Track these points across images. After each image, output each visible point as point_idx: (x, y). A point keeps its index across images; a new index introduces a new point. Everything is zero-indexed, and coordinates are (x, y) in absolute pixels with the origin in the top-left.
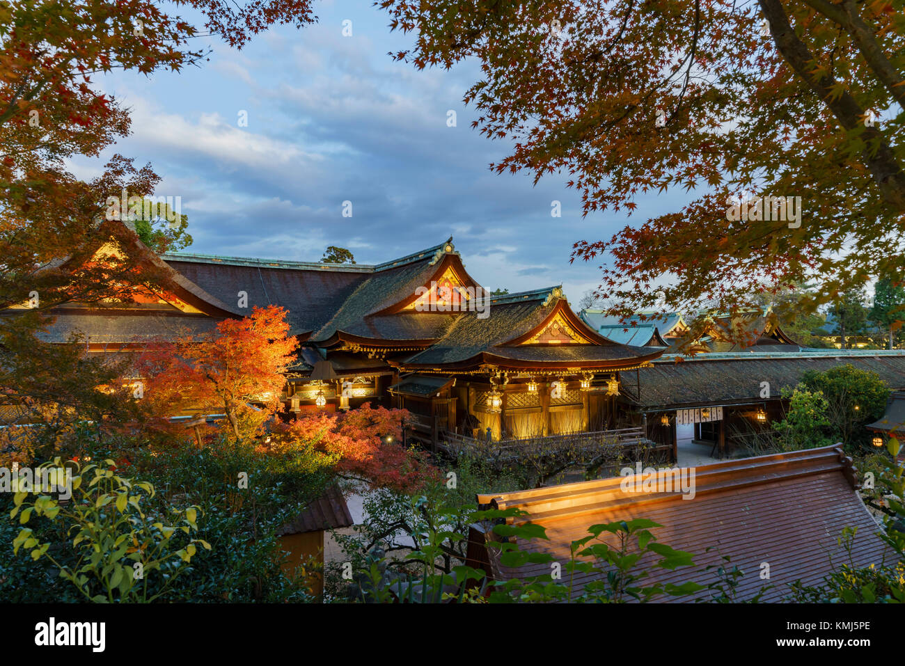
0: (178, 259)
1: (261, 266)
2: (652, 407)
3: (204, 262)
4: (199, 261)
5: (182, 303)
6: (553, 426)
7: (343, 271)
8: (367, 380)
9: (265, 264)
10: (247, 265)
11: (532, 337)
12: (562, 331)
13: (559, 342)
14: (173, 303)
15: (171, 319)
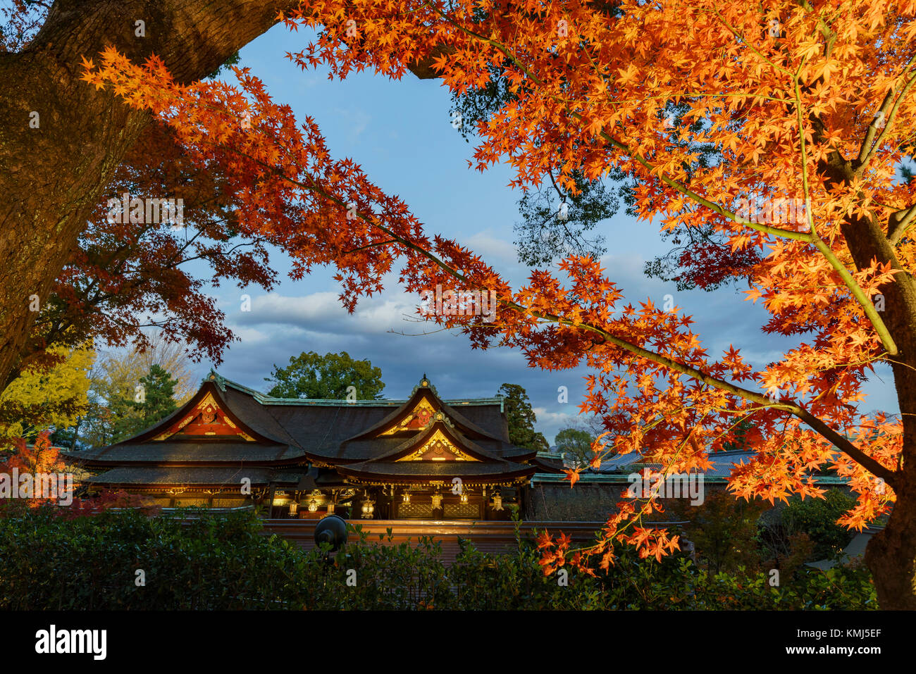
0: (287, 404)
1: (343, 406)
3: (303, 405)
4: (300, 404)
5: (246, 435)
10: (333, 405)
11: (413, 455)
12: (446, 449)
13: (444, 459)
14: (241, 434)
15: (234, 445)
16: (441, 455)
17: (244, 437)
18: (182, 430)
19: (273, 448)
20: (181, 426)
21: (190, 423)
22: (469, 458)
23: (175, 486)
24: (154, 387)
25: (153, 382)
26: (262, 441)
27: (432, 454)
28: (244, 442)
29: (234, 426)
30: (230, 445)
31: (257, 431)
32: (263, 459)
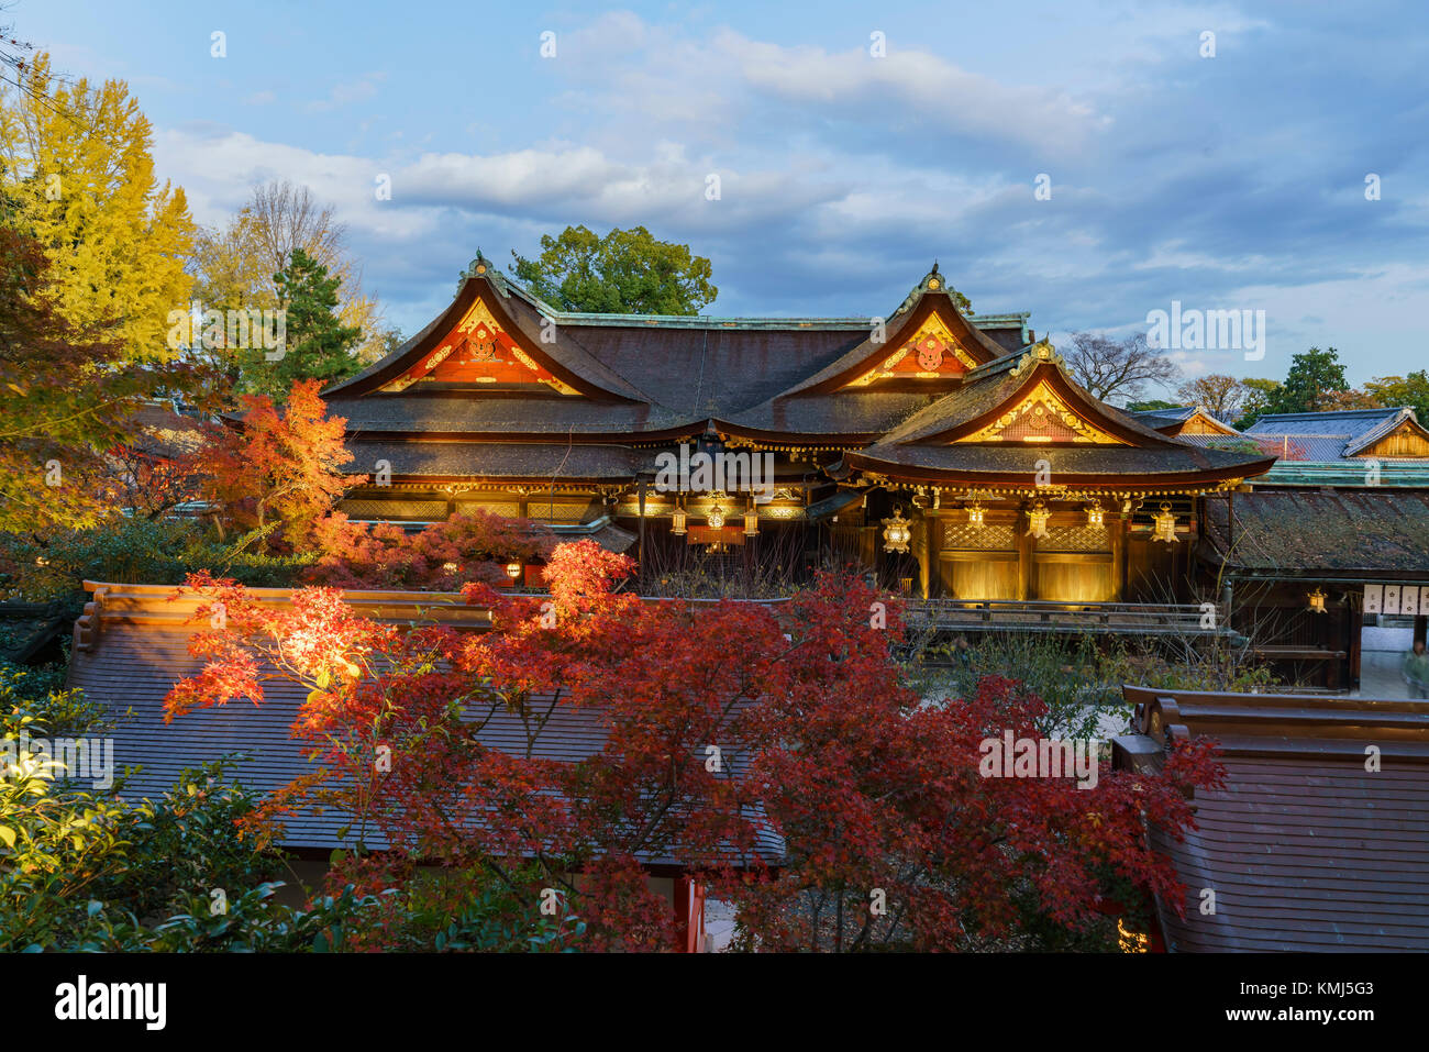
0: (602, 324)
1: (711, 327)
2: (1263, 571)
3: (634, 325)
4: (629, 325)
5: (560, 382)
6: (1042, 587)
7: (833, 329)
8: (794, 494)
9: (716, 324)
10: (692, 326)
11: (984, 430)
12: (1055, 420)
13: (1048, 439)
14: (549, 382)
15: (542, 403)
16: (1044, 431)
17: (555, 386)
18: (432, 373)
19: (620, 409)
20: (430, 366)
21: (445, 360)
22: (1107, 439)
23: (458, 479)
24: (301, 291)
25: (300, 282)
26: (593, 395)
27: (1025, 428)
28: (557, 397)
29: (533, 366)
30: (532, 402)
31: (583, 376)
32: (609, 430)
